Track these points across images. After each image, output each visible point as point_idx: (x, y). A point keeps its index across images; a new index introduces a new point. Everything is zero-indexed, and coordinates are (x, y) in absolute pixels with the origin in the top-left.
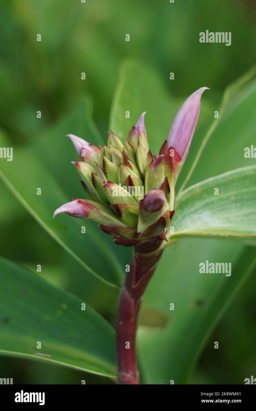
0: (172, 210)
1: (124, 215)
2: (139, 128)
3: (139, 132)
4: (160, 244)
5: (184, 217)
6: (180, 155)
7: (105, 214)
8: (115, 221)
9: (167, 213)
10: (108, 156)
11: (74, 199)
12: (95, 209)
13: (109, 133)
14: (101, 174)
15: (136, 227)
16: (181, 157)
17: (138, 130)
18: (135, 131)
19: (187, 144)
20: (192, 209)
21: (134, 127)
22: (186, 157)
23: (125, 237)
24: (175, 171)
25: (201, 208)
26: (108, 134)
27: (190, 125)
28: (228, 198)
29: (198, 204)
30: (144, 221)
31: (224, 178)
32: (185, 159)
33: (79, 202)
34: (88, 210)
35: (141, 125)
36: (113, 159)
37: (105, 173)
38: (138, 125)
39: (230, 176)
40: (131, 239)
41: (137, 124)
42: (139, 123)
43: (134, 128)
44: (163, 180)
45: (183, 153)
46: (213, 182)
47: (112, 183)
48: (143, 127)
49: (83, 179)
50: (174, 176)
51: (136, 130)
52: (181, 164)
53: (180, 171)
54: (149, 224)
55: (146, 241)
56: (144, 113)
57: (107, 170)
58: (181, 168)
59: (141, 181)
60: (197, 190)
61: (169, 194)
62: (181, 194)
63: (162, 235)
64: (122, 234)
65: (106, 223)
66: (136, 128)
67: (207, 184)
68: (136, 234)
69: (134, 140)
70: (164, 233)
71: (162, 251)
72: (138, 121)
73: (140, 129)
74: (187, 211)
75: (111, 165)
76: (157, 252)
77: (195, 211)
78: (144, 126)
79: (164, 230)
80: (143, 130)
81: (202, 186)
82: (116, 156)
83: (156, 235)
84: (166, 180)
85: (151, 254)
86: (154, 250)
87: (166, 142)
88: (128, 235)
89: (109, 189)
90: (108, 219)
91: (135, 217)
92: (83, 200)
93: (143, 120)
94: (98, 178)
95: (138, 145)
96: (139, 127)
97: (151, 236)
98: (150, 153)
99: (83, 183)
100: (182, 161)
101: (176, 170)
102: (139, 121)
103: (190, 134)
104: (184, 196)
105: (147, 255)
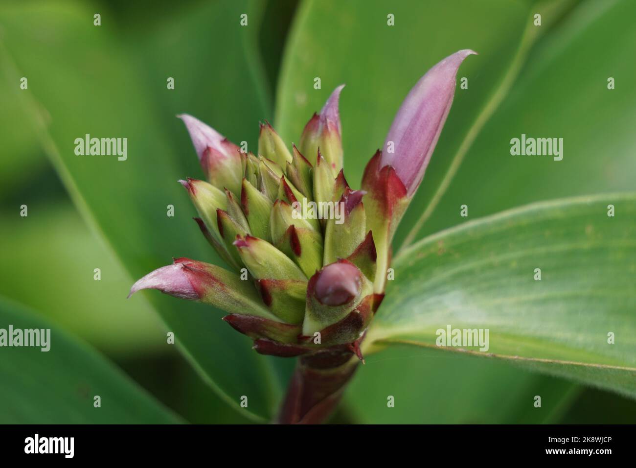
0: (380, 291)
1: (276, 301)
2: (326, 120)
3: (326, 127)
4: (348, 358)
5: (407, 300)
6: (405, 183)
7: (236, 295)
8: (258, 310)
9: (367, 302)
10: (253, 176)
11: (177, 261)
12: (217, 286)
13: (262, 126)
14: (235, 214)
15: (300, 323)
16: (407, 189)
17: (323, 122)
18: (318, 123)
19: (421, 163)
20: (427, 284)
21: (318, 114)
22: (418, 187)
23: (278, 342)
24: (391, 215)
25: (444, 283)
26: (260, 126)
27: (431, 127)
28: (505, 265)
29: (441, 275)
30: (317, 317)
31: (500, 223)
32: (416, 190)
33: (185, 268)
34: (203, 285)
35: (332, 113)
36: (264, 185)
37: (246, 213)
38: (326, 110)
39: (513, 218)
40: (289, 345)
41: (324, 108)
42: (328, 106)
43: (316, 117)
44: (362, 237)
45: (411, 181)
46: (475, 229)
47: (254, 239)
48: (335, 118)
49: (200, 216)
50: (390, 224)
51: (320, 121)
52: (406, 201)
53: (403, 213)
54: (327, 323)
55: (320, 351)
56: (341, 88)
57: (250, 208)
58: (406, 208)
59: (317, 235)
60: (441, 245)
61: (375, 265)
62: (406, 252)
63: (353, 344)
64: (272, 336)
65: (239, 312)
66: (321, 117)
67: (463, 234)
68: (301, 338)
69: (314, 141)
70: (358, 339)
71: (355, 367)
72: (325, 103)
73: (328, 121)
74: (415, 287)
75: (258, 197)
76: (344, 369)
77: (434, 290)
78: (336, 115)
79: (357, 336)
80: (334, 124)
81: (452, 238)
82: (271, 179)
83: (341, 342)
84: (370, 236)
85: (333, 371)
86: (337, 366)
87: (378, 153)
88: (283, 338)
89: (248, 250)
90: (244, 306)
91: (299, 305)
92: (194, 265)
93: (336, 103)
94: (229, 221)
95: (317, 161)
96: (325, 117)
97: (331, 344)
98: (342, 179)
99: (200, 223)
100: (408, 195)
101: (394, 214)
102: (327, 103)
103: (430, 144)
104: (412, 255)
105: (324, 372)
